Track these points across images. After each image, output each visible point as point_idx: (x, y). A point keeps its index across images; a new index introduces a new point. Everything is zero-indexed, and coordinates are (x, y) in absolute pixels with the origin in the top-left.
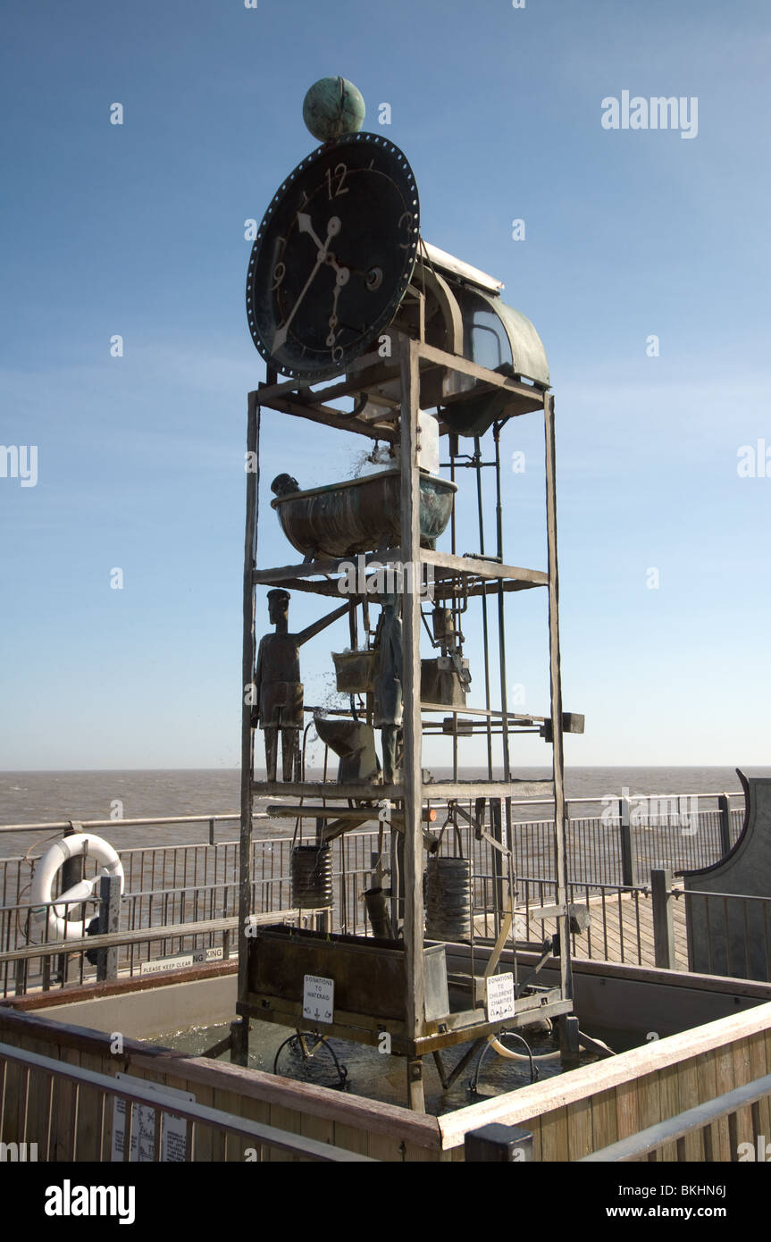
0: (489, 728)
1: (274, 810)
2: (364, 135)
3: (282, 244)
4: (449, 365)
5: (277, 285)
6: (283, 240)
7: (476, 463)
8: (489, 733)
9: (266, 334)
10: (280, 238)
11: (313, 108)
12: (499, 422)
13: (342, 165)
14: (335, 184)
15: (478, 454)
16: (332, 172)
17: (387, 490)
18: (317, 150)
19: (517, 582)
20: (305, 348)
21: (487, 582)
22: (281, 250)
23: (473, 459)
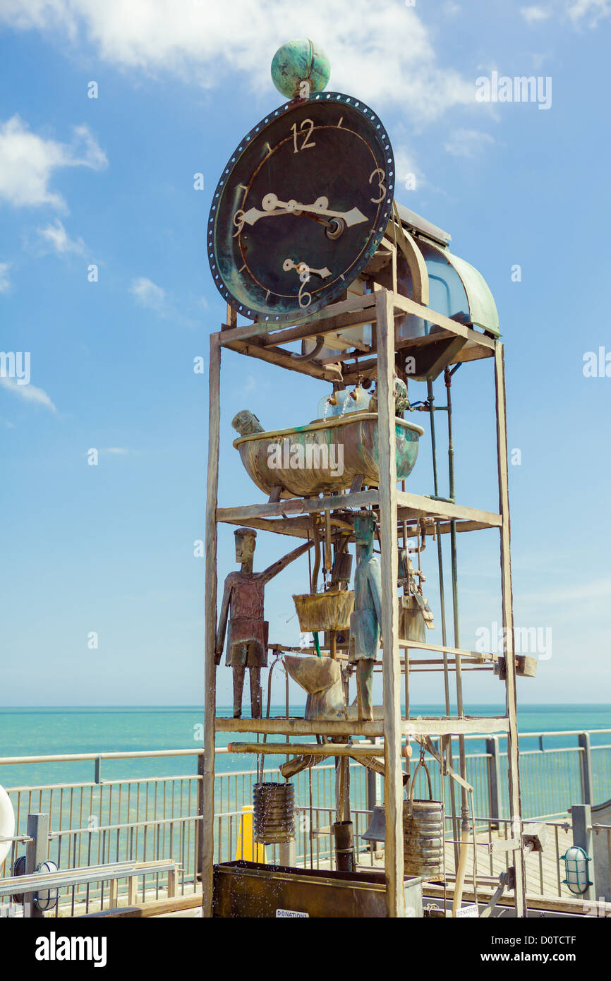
0: (446, 666)
1: (235, 747)
2: (334, 94)
3: (244, 191)
4: (418, 314)
5: (239, 232)
6: (245, 188)
7: (428, 407)
8: (446, 670)
9: (228, 277)
10: (241, 186)
11: (284, 67)
12: (451, 368)
13: (308, 121)
14: (301, 140)
15: (431, 399)
16: (298, 129)
17: (362, 432)
18: (284, 106)
19: (471, 522)
20: (269, 292)
21: (441, 523)
22: (242, 198)
23: (425, 403)
